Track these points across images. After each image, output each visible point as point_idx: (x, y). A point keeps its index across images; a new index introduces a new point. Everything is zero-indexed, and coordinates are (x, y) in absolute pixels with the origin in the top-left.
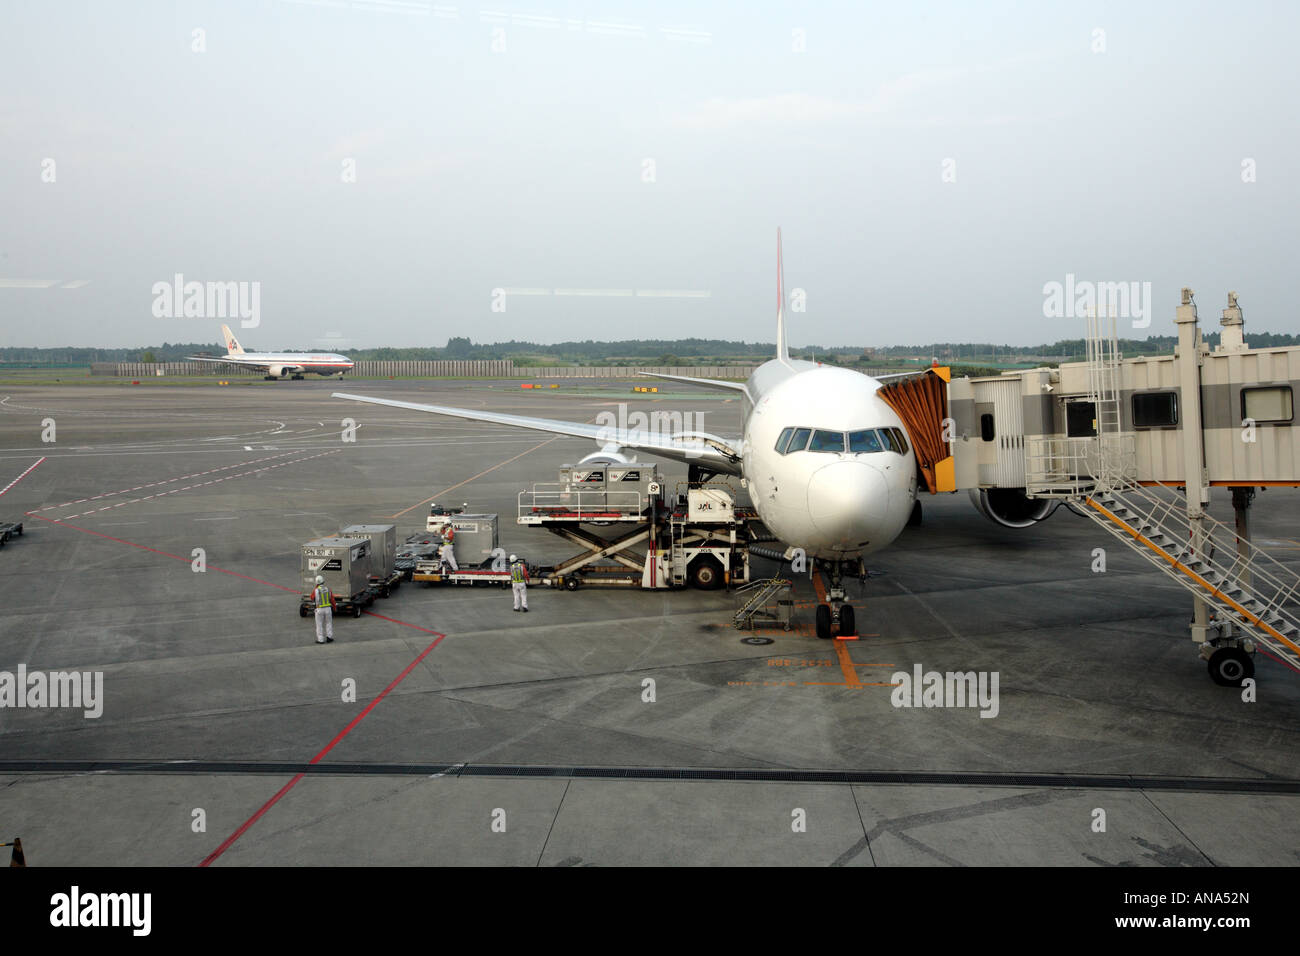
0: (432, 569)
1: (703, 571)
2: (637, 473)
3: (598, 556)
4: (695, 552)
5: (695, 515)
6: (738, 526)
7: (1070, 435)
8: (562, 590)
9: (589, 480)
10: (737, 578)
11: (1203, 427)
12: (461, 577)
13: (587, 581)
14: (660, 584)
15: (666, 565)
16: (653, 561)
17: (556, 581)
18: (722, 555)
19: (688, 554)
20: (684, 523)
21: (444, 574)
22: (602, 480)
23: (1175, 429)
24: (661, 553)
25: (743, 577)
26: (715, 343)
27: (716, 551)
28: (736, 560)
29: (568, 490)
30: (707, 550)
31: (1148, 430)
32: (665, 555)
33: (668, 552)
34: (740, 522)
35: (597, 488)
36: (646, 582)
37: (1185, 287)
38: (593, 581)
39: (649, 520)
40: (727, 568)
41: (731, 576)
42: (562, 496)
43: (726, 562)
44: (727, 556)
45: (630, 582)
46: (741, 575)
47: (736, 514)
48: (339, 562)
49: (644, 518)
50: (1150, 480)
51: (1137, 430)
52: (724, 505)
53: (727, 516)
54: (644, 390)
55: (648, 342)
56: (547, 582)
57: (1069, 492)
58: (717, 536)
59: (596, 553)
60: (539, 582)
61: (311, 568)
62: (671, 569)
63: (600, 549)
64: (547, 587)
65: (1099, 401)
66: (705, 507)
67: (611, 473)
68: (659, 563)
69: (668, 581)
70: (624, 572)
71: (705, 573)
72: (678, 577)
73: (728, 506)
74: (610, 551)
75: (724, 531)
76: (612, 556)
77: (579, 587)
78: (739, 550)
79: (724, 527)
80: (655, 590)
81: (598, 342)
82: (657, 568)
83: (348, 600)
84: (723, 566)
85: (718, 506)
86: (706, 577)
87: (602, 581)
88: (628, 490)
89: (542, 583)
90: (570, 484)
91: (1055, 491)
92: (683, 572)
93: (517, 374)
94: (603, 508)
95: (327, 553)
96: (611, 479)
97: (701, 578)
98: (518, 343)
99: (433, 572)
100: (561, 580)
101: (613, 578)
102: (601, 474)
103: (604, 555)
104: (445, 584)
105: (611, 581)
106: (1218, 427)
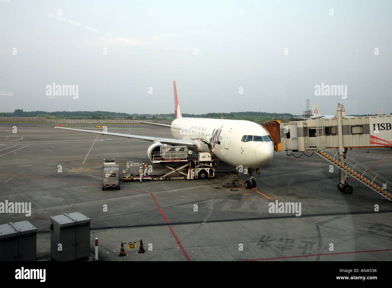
0: (128, 176)
1: (202, 174)
2: (183, 149)
3: (174, 171)
4: (200, 169)
5: (201, 159)
6: (212, 162)
7: (309, 137)
8: (165, 181)
9: (170, 151)
10: (211, 176)
11: (343, 135)
12: (137, 178)
13: (172, 178)
14: (192, 178)
15: (194, 173)
16: (190, 172)
17: (163, 178)
18: (207, 170)
19: (199, 170)
20: (198, 162)
21: (132, 178)
22: (174, 150)
23: (336, 135)
24: (192, 170)
25: (213, 176)
26: (106, 112)
27: (206, 169)
28: (211, 171)
29: (164, 153)
30: (203, 169)
31: (329, 135)
32: (193, 170)
33: (194, 169)
34: (213, 161)
35: (172, 153)
36: (188, 178)
37: (338, 103)
38: (173, 178)
39: (189, 161)
40: (209, 173)
41: (210, 175)
42: (163, 155)
43: (208, 172)
44: (209, 170)
45: (183, 178)
46: (212, 175)
47: (212, 159)
48: (115, 174)
49: (187, 160)
50: (329, 147)
51: (327, 135)
52: (209, 157)
53: (209, 159)
54: (99, 127)
55: (84, 112)
56: (161, 179)
57: (315, 150)
58: (206, 165)
59: (173, 170)
60: (158, 179)
61: (106, 176)
62: (195, 174)
63: (174, 169)
64: (161, 180)
65: (318, 129)
66: (204, 157)
67: (176, 149)
68: (192, 172)
69: (194, 177)
70: (182, 175)
71: (203, 175)
72: (197, 176)
73: (210, 157)
74: (177, 170)
75: (208, 163)
76: (178, 171)
77: (170, 180)
78: (212, 168)
79: (209, 162)
80: (190, 180)
81: (68, 112)
82: (192, 174)
83: (117, 185)
84: (207, 173)
85: (207, 157)
86: (203, 176)
87: (176, 178)
88: (181, 153)
89: (159, 179)
90: (165, 152)
91: (311, 150)
92: (197, 175)
93: (48, 121)
94: (174, 158)
95: (111, 172)
96: (176, 150)
97: (202, 176)
98: (40, 112)
99: (129, 177)
100: (165, 178)
101: (179, 177)
102: (173, 149)
103: (176, 171)
104: (132, 181)
105: (178, 178)
106: (346, 135)
